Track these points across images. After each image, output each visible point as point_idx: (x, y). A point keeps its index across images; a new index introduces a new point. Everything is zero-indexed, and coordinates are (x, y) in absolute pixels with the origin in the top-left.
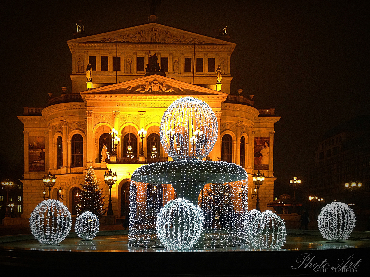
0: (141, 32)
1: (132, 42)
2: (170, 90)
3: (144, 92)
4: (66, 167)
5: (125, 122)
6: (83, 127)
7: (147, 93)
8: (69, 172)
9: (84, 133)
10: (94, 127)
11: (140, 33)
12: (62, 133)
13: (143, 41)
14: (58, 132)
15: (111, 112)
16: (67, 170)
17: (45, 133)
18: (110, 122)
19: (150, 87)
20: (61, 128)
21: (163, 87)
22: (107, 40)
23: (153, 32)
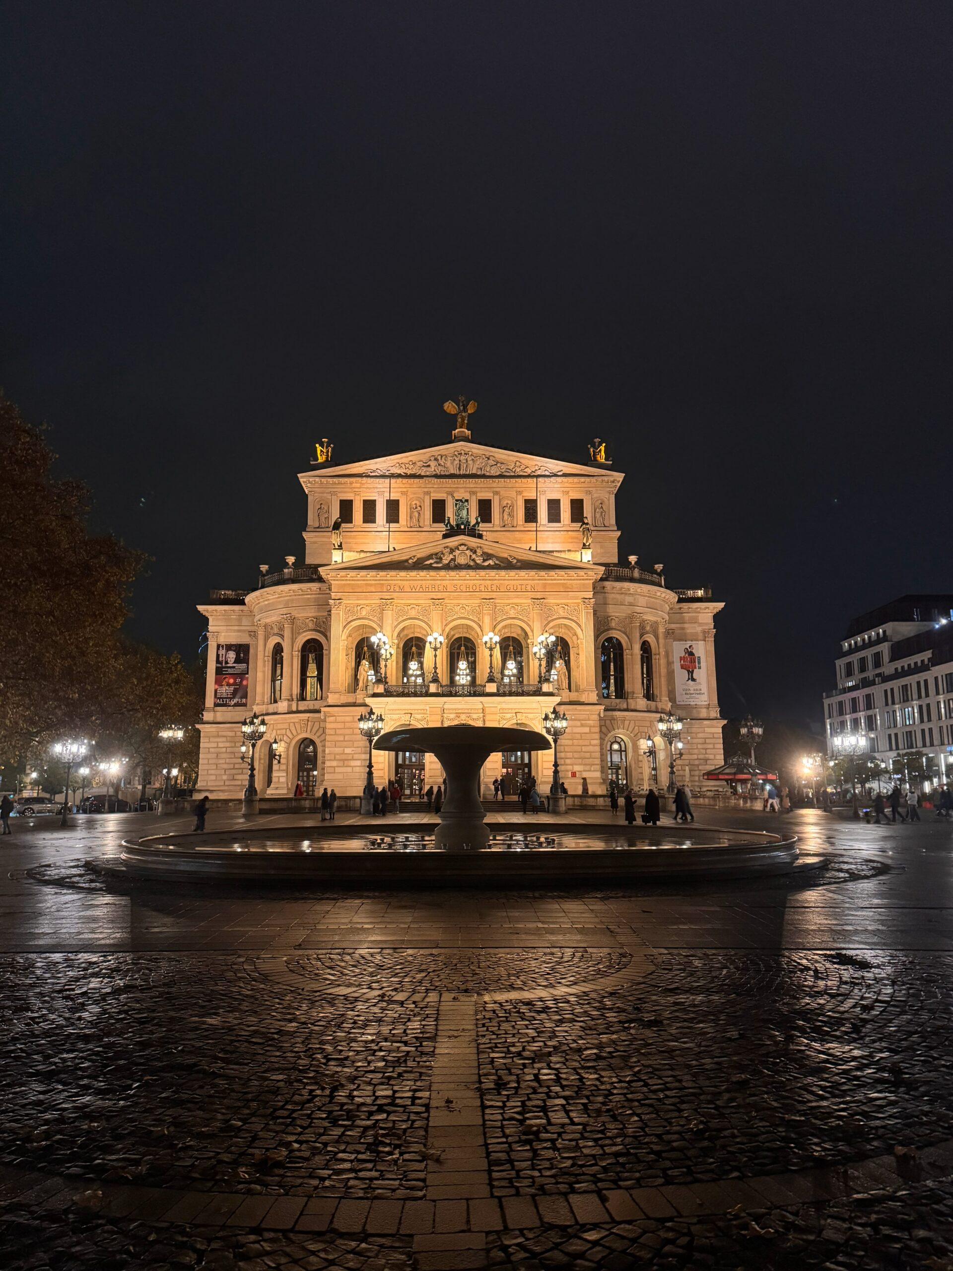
0: (439, 458)
1: (423, 474)
2: (491, 562)
3: (440, 565)
4: (288, 700)
5: (405, 617)
6: (323, 626)
7: (447, 567)
8: (294, 708)
9: (326, 636)
10: (345, 627)
11: (436, 459)
12: (282, 636)
13: (443, 473)
14: (274, 635)
15: (378, 601)
16: (290, 706)
17: (250, 635)
18: (375, 619)
19: (451, 556)
20: (282, 629)
21: (477, 556)
22: (374, 471)
23: (462, 458)
